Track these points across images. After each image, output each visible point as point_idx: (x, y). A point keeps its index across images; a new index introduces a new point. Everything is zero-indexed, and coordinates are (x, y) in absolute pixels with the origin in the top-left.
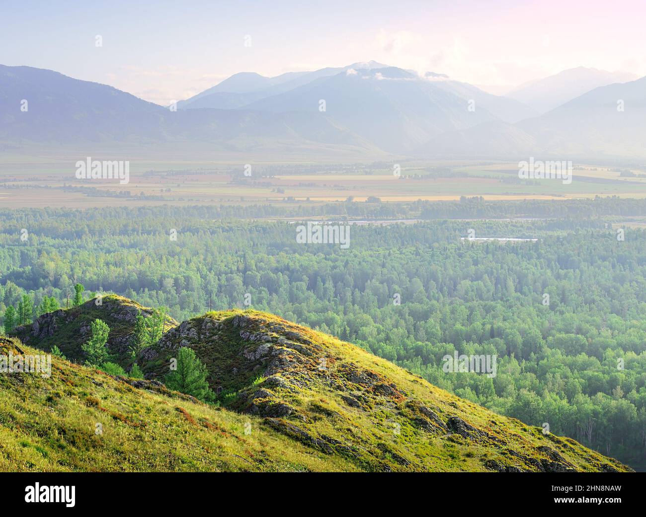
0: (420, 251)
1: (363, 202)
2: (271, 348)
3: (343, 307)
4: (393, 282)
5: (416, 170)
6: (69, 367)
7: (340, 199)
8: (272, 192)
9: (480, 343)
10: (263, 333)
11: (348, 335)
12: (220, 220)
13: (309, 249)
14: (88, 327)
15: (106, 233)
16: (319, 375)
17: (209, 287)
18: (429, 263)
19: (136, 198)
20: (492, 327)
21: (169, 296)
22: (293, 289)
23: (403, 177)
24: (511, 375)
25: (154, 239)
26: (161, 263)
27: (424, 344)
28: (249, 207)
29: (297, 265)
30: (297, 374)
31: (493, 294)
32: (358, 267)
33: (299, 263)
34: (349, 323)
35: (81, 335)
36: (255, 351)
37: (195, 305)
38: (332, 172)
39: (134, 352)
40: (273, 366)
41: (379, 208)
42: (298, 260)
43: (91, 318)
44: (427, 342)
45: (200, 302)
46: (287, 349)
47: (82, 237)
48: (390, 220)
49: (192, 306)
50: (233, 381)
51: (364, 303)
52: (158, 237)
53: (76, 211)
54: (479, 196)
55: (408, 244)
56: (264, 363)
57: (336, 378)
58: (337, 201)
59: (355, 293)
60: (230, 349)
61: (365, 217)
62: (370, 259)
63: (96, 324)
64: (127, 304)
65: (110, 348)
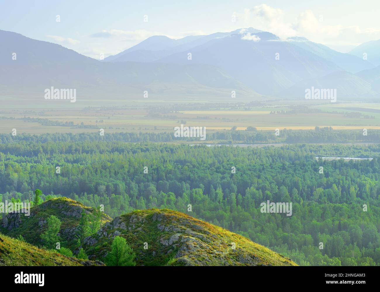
0: (286, 167)
1: (243, 131)
2: (180, 237)
3: (230, 207)
4: (266, 189)
5: (282, 107)
6: (37, 251)
7: (227, 129)
8: (177, 123)
9: (331, 234)
10: (175, 226)
11: (234, 228)
12: (140, 143)
13: (204, 165)
14: (45, 221)
15: (56, 152)
16: (216, 257)
17: (132, 192)
18: (293, 175)
19: (77, 127)
20: (340, 223)
21: (102, 198)
22: (193, 194)
23: (273, 112)
24: (354, 258)
25: (91, 157)
26: (96, 174)
27: (289, 235)
28: (161, 134)
29: (196, 176)
30: (200, 256)
31: (340, 198)
32: (240, 178)
33: (197, 174)
34: (234, 219)
35: (39, 227)
36: (169, 239)
37: (121, 205)
38: (221, 108)
39: (79, 240)
40: (182, 250)
41: (255, 135)
42: (196, 172)
43: (47, 214)
44: (291, 234)
45: (125, 203)
46: (193, 238)
47: (38, 155)
48: (264, 143)
49: (119, 206)
50: (152, 261)
51: (245, 204)
52: (94, 155)
53: (33, 136)
54: (329, 127)
55: (277, 161)
56: (175, 248)
57: (228, 259)
58: (225, 130)
59: (238, 197)
60: (150, 238)
61: (245, 141)
62: (249, 172)
63: (52, 219)
64: (74, 204)
65: (61, 237)
